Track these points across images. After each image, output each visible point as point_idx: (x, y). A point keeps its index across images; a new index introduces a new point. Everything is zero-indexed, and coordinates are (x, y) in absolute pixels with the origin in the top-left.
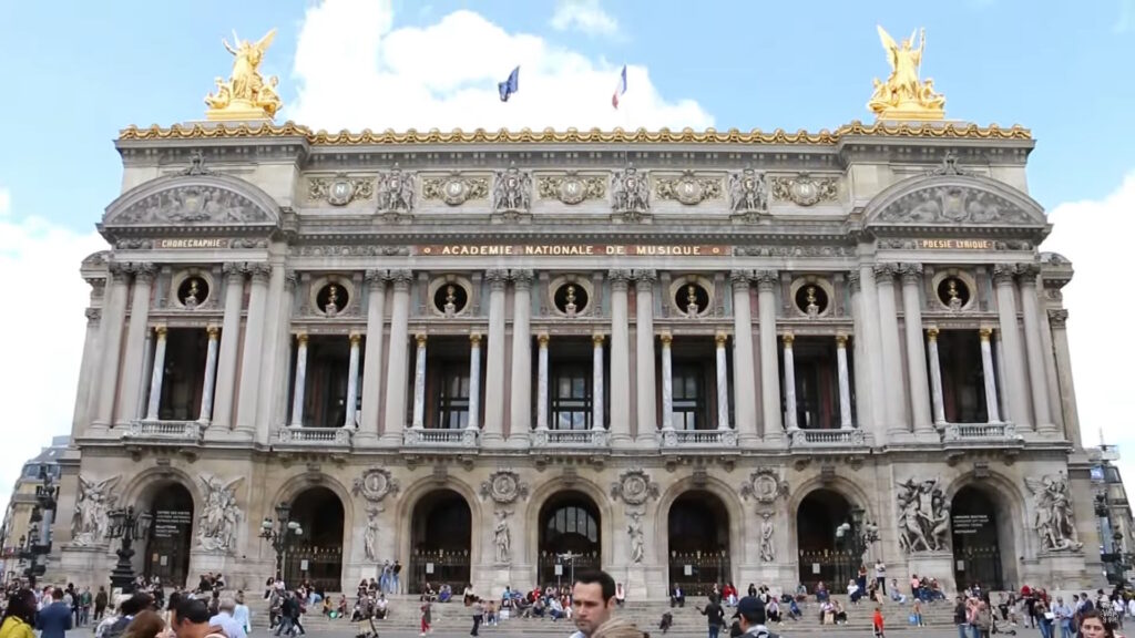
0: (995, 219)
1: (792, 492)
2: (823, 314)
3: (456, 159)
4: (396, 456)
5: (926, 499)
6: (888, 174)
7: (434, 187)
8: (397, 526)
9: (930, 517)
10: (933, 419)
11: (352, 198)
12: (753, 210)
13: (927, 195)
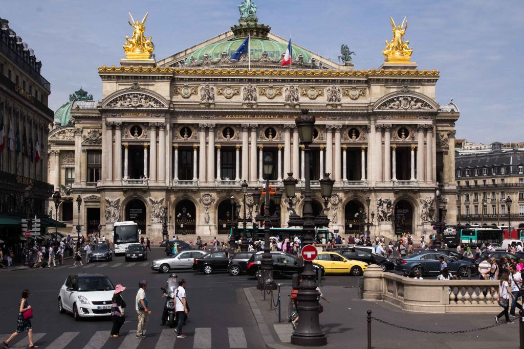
0: (419, 108)
1: (343, 201)
2: (357, 139)
3: (229, 81)
4: (213, 189)
5: (385, 205)
6: (384, 89)
7: (221, 91)
8: (215, 213)
9: (386, 211)
10: (392, 177)
11: (191, 95)
12: (335, 103)
13: (395, 99)
